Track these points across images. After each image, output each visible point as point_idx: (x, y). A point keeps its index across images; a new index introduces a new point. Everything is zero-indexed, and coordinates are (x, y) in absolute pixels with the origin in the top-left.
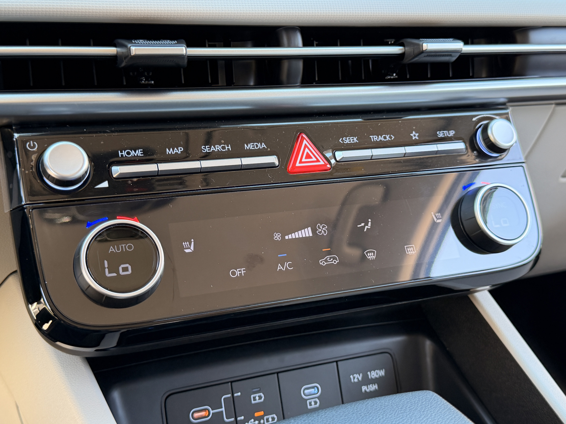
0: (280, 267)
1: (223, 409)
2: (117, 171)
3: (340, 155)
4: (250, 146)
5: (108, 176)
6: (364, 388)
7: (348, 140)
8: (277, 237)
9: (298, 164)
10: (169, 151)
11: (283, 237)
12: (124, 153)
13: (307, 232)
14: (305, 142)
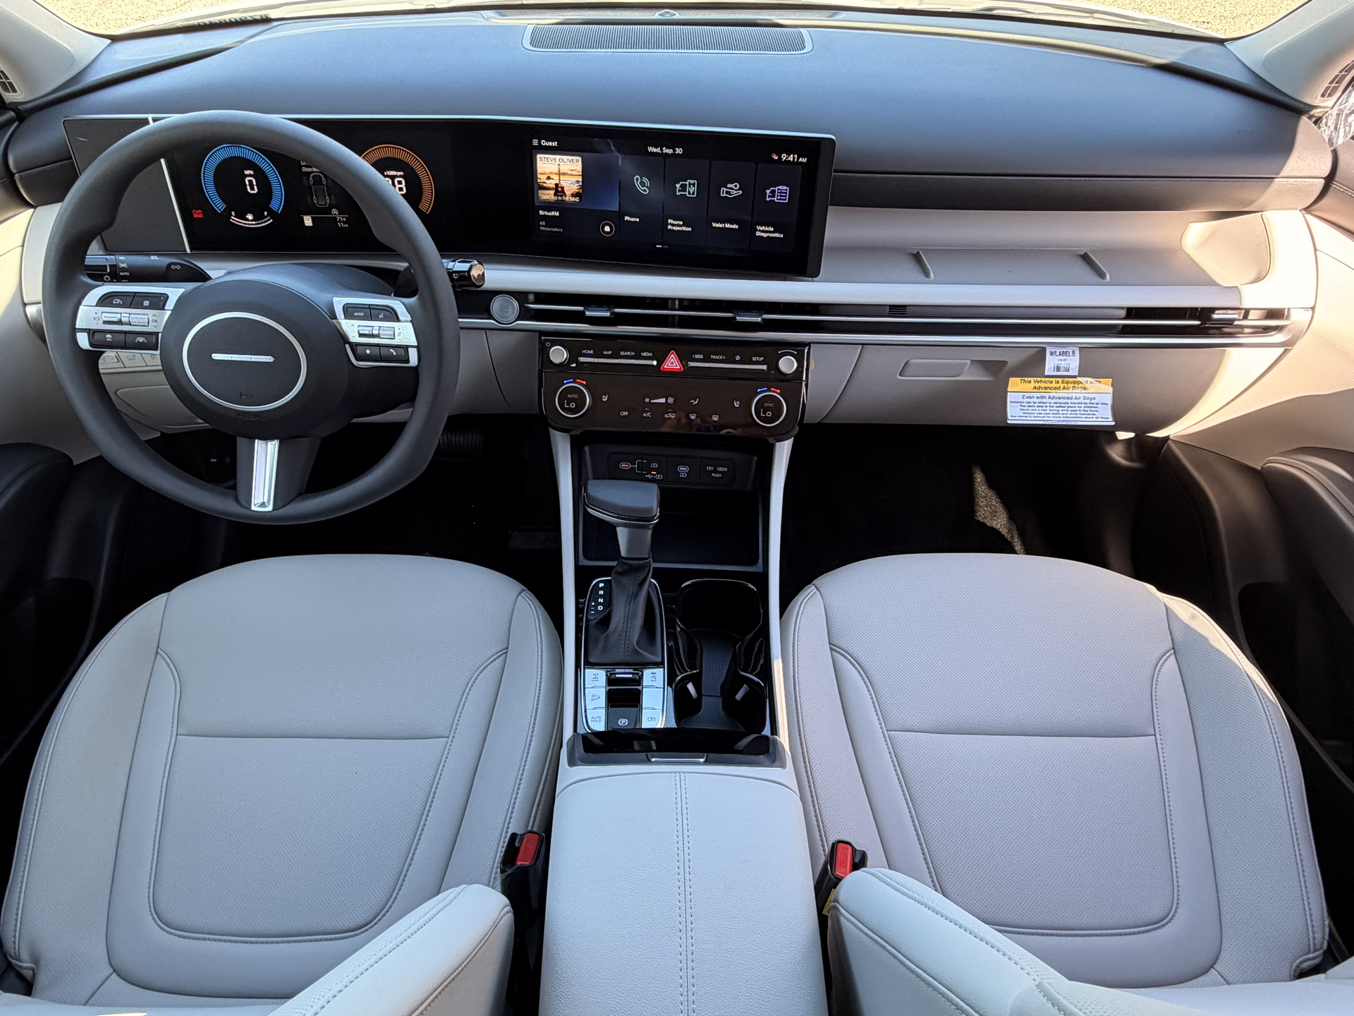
0: (645, 415)
1: (636, 466)
2: (582, 359)
3: (692, 364)
4: (644, 354)
5: (577, 362)
6: (713, 475)
7: (697, 356)
8: (647, 400)
9: (665, 367)
10: (605, 353)
11: (650, 400)
12: (585, 352)
13: (663, 400)
14: (672, 355)
